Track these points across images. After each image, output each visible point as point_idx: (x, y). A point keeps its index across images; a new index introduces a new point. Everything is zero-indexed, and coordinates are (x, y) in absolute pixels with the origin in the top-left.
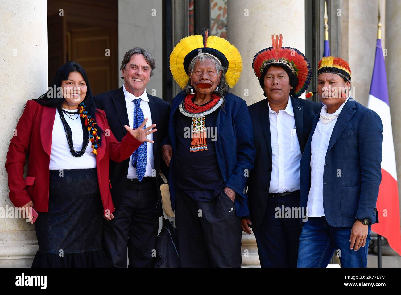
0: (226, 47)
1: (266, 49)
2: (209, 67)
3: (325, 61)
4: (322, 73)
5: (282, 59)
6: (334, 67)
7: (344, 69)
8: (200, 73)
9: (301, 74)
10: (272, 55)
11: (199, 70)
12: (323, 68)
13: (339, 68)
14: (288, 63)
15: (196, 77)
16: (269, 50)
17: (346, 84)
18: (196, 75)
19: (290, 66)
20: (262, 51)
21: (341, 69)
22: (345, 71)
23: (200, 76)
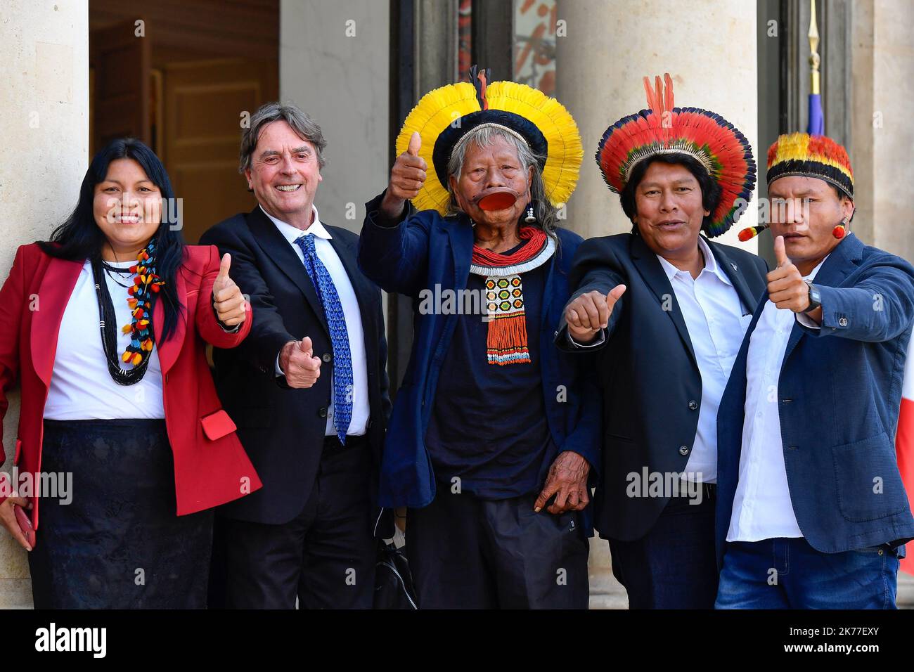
0: (536, 105)
1: (634, 117)
2: (502, 156)
3: (787, 145)
4: (781, 177)
5: (681, 140)
6: (812, 159)
7: (836, 165)
8: (482, 175)
9: (727, 175)
10: (651, 132)
11: (479, 166)
12: (783, 163)
13: (825, 162)
14: (696, 151)
15: (473, 185)
16: (640, 119)
17: (842, 202)
18: (472, 180)
19: (699, 157)
20: (624, 120)
21: (830, 166)
22: (838, 171)
23: (482, 181)
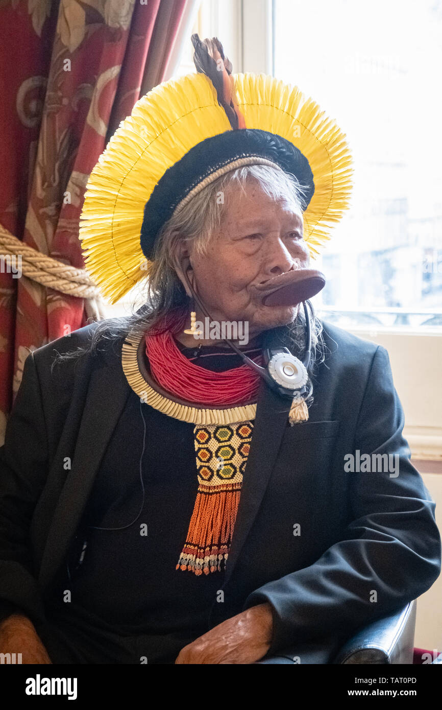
11: (256, 231)
18: (241, 253)
23: (258, 255)
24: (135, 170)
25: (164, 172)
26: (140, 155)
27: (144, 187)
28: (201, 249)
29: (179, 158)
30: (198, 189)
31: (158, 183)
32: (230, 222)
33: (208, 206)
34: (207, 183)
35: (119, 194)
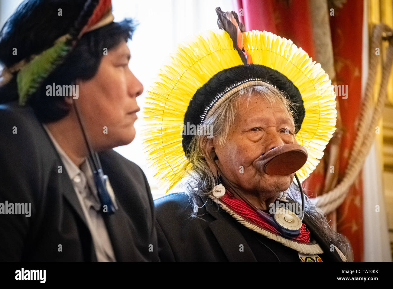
24: (176, 89)
25: (196, 91)
26: (179, 79)
27: (182, 101)
28: (222, 141)
29: (206, 81)
30: (220, 103)
31: (192, 98)
32: (241, 120)
33: (226, 111)
34: (226, 98)
35: (166, 106)
